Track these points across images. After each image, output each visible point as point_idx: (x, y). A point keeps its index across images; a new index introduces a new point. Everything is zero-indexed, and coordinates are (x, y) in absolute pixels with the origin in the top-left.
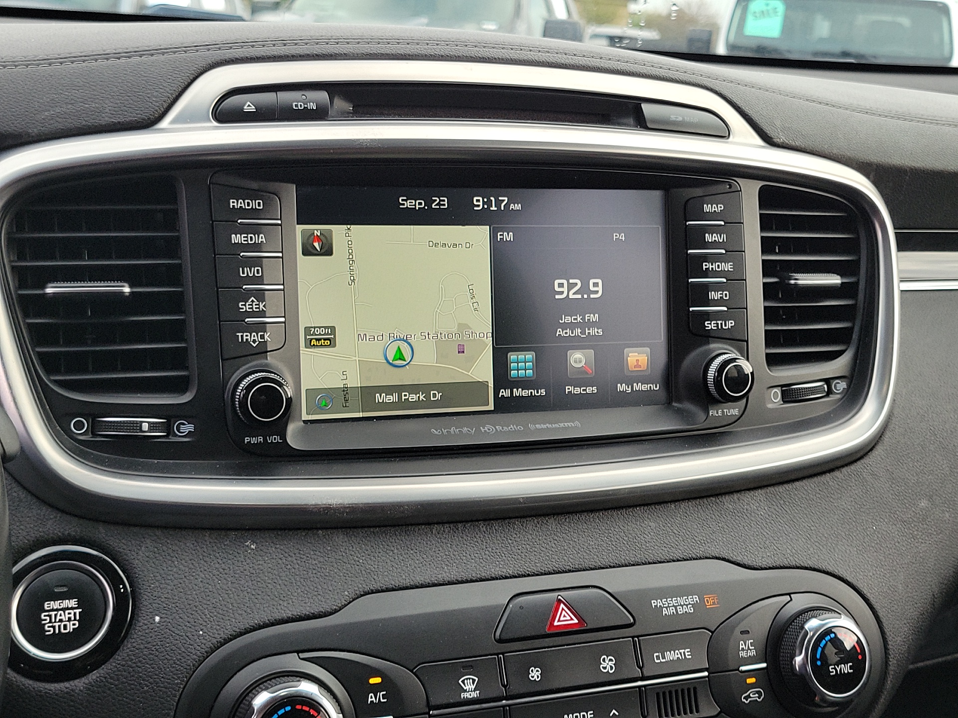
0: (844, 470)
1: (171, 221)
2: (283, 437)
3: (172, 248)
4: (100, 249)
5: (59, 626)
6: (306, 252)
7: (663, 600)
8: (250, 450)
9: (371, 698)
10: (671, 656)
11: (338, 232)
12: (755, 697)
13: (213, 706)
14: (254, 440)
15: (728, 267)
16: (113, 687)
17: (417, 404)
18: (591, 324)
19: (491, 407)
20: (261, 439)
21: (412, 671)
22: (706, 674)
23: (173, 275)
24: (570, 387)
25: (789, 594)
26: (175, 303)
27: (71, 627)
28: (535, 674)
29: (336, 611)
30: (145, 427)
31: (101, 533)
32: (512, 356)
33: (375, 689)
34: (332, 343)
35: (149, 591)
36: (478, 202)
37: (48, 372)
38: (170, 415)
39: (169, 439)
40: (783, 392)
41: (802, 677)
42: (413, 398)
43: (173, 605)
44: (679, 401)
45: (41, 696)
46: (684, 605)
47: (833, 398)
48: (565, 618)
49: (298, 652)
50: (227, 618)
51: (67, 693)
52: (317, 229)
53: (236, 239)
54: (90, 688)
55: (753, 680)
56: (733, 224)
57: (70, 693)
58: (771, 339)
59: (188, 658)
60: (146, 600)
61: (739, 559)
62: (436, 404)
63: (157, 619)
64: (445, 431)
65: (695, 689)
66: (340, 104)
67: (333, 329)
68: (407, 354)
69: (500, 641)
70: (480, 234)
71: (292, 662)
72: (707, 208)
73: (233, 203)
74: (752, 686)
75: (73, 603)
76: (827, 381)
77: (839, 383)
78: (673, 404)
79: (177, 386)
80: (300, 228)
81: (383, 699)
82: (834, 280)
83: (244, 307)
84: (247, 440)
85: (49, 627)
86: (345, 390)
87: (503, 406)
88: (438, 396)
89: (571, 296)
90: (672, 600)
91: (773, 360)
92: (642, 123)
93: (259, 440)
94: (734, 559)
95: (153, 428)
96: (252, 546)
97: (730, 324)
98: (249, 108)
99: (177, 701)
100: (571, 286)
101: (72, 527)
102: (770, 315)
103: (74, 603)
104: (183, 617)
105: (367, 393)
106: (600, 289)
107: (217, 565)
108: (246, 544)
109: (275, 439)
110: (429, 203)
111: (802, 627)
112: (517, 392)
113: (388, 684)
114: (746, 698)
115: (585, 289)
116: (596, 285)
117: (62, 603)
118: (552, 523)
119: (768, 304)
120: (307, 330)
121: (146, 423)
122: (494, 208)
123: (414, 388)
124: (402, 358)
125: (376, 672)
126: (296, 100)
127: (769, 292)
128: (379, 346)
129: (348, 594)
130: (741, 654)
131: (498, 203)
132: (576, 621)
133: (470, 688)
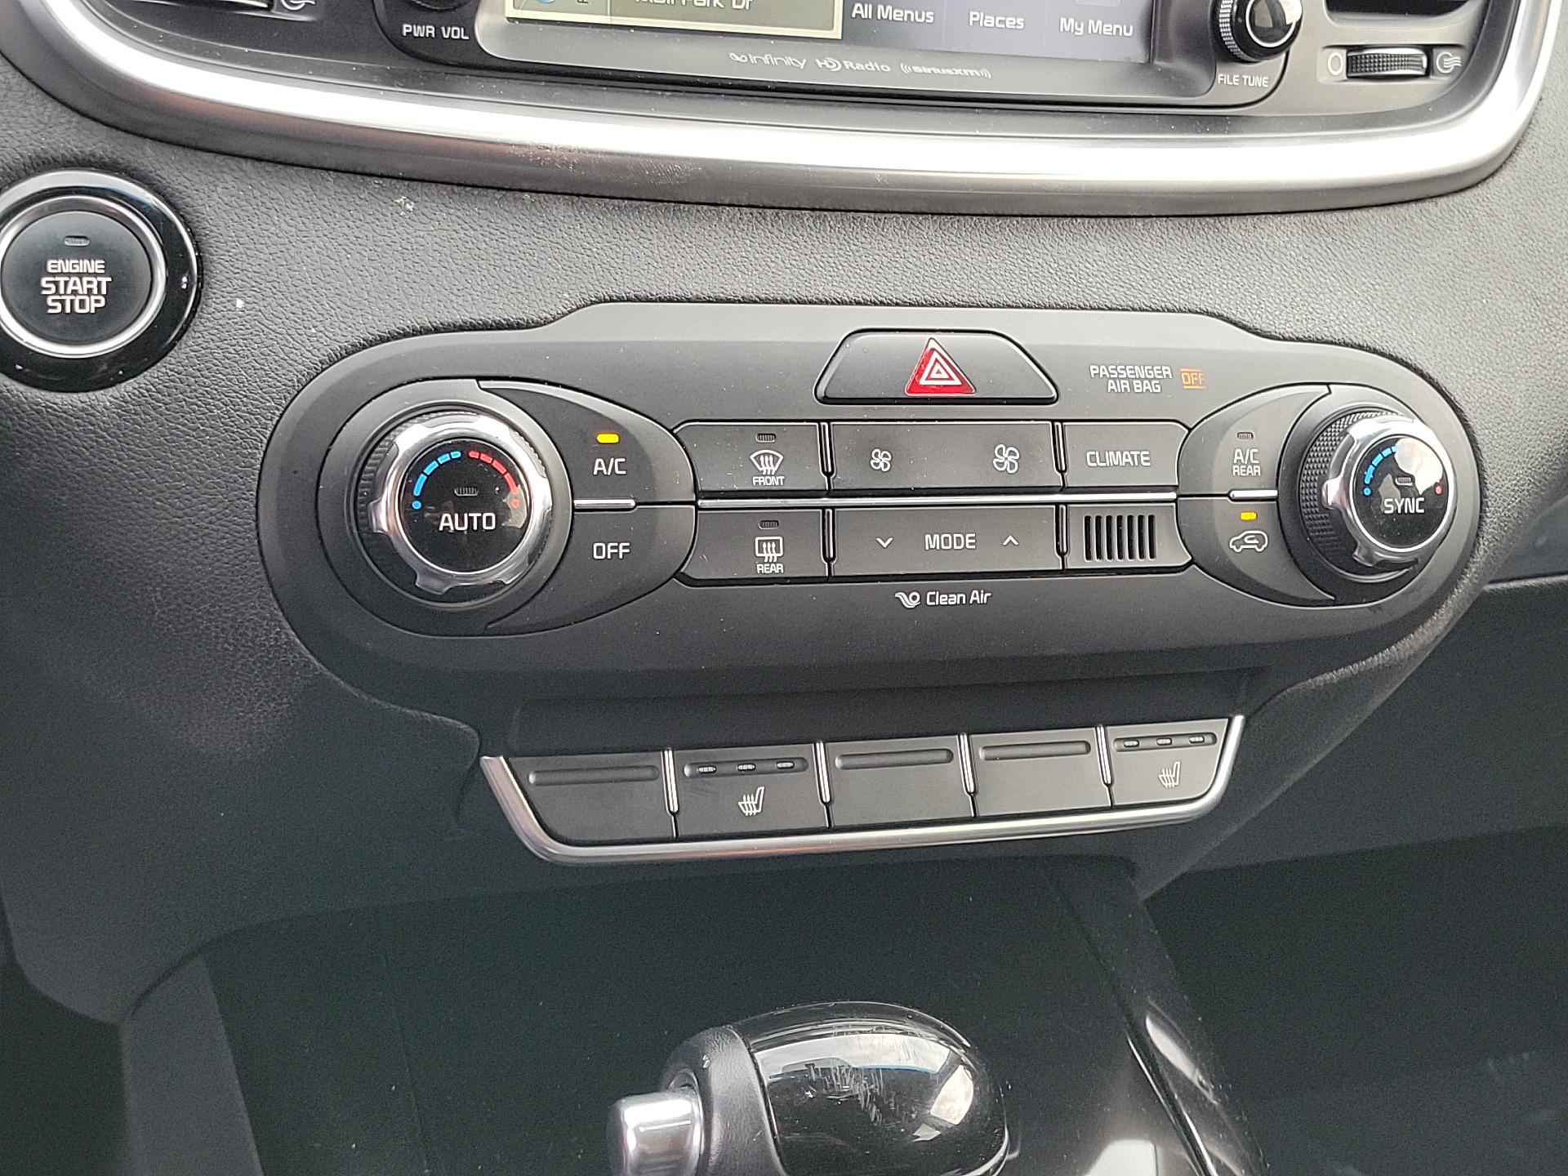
0: (1442, 201)
2: (470, 31)
5: (72, 302)
7: (1110, 367)
8: (409, 49)
9: (599, 465)
10: (1112, 458)
12: (1252, 544)
13: (328, 450)
14: (419, 31)
16: (160, 407)
17: (708, 13)
19: (836, 33)
20: (430, 30)
21: (671, 431)
22: (1172, 495)
24: (977, 14)
25: (1328, 384)
27: (91, 306)
29: (547, 322)
31: (147, 156)
33: (607, 451)
35: (228, 258)
39: (273, 14)
40: (1350, 62)
41: (1335, 516)
42: (701, 0)
43: (269, 285)
44: (1166, 56)
45: (38, 412)
46: (1145, 379)
47: (1433, 82)
48: (939, 375)
49: (479, 378)
50: (359, 313)
51: (83, 410)
54: (121, 405)
55: (1251, 515)
57: (87, 411)
59: (291, 369)
60: (220, 271)
61: (1246, 319)
62: (740, 16)
63: (240, 303)
64: (753, 59)
65: (1151, 518)
69: (826, 400)
71: (468, 391)
74: (1249, 524)
76: (1428, 49)
77: (1448, 56)
78: (1156, 62)
81: (619, 470)
84: (406, 28)
85: (54, 301)
87: (858, 33)
88: (746, 3)
90: (1125, 369)
93: (428, 32)
94: (1238, 318)
96: (408, 206)
99: (268, 436)
101: (99, 142)
103: (97, 267)
104: (283, 305)
107: (346, 230)
108: (398, 201)
109: (455, 33)
111: (1345, 433)
112: (884, 12)
113: (629, 444)
114: (1237, 543)
117: (78, 264)
118: (929, 225)
125: (611, 425)
129: (569, 298)
130: (1236, 469)
132: (957, 382)
133: (768, 471)
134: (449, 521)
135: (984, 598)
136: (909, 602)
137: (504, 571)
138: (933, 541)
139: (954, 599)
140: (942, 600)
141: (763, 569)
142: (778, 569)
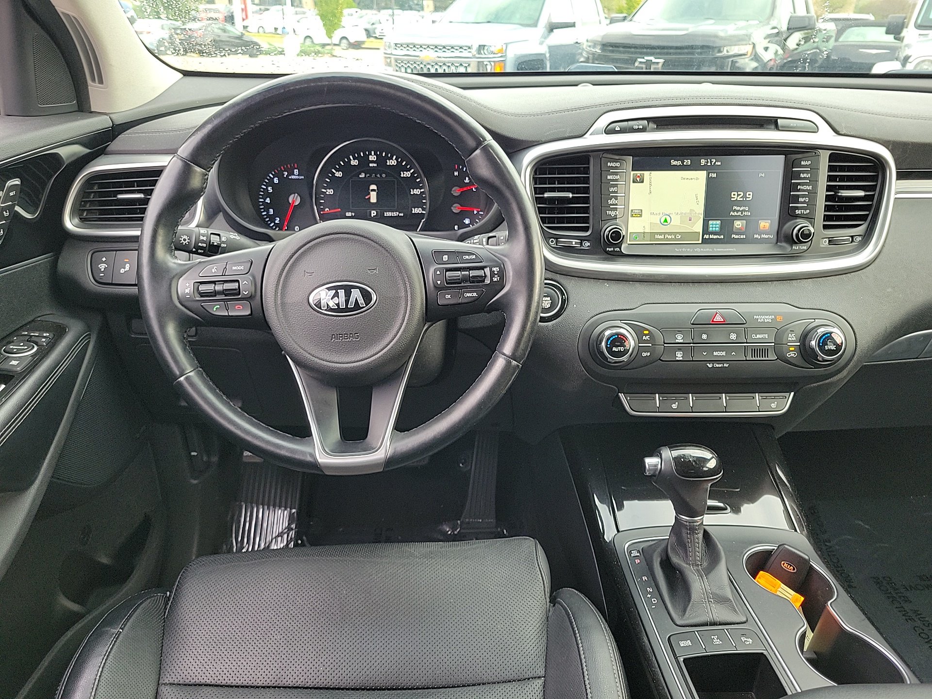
0: (852, 274)
1: (586, 170)
2: (620, 249)
3: (586, 180)
4: (561, 181)
5: (544, 306)
6: (634, 182)
7: (759, 316)
8: (609, 253)
9: (644, 338)
10: (758, 336)
11: (646, 174)
12: (793, 355)
13: (592, 334)
14: (610, 250)
15: (810, 188)
16: (560, 325)
17: (671, 240)
18: (745, 211)
19: (700, 242)
20: (612, 249)
21: (659, 331)
22: (773, 344)
23: (586, 190)
24: (734, 235)
25: (814, 319)
26: (586, 200)
27: (547, 307)
28: (704, 336)
29: (634, 309)
30: (574, 243)
31: (558, 277)
32: (711, 222)
33: (646, 335)
34: (641, 216)
35: (573, 297)
36: (703, 162)
37: (543, 223)
38: (582, 240)
39: (581, 248)
40: (829, 240)
41: (813, 349)
42: (670, 237)
43: (580, 302)
44: (781, 242)
46: (768, 319)
47: (853, 243)
48: (718, 318)
49: (621, 320)
50: (597, 308)
52: (639, 173)
53: (609, 177)
54: (553, 325)
55: (793, 349)
56: (814, 169)
57: (547, 326)
58: (827, 218)
59: (584, 319)
60: (571, 300)
61: (794, 305)
62: (678, 240)
63: (575, 305)
64: (680, 250)
65: (768, 349)
66: (652, 125)
67: (641, 210)
68: (669, 220)
69: (693, 324)
70: (703, 174)
71: (618, 323)
72: (803, 163)
73: (609, 164)
74: (792, 351)
75: (549, 299)
76: (852, 237)
77: (857, 238)
78: (778, 243)
79: (586, 229)
80: (632, 173)
81: (649, 338)
82: (861, 193)
83: (610, 202)
84: (608, 249)
86: (644, 233)
87: (705, 242)
88: (680, 237)
89: (738, 199)
90: (763, 317)
91: (825, 227)
92: (777, 127)
94: (793, 304)
95: (576, 243)
97: (808, 211)
98: (617, 129)
100: (738, 195)
101: (551, 275)
102: (828, 208)
104: (583, 306)
105: (653, 234)
106: (751, 196)
108: (606, 284)
109: (618, 249)
110: (683, 162)
111: (816, 331)
112: (712, 236)
113: (650, 334)
114: (789, 355)
115: (745, 196)
116: (749, 195)
117: (545, 298)
118: (718, 285)
119: (827, 203)
120: (632, 210)
121: (574, 241)
122: (709, 164)
123: (670, 233)
124: (667, 222)
125: (647, 330)
126: (635, 125)
127: (828, 198)
128: (659, 217)
129: (639, 304)
130: (789, 339)
131: (711, 162)
132: (722, 320)
133: (679, 338)
134: (614, 349)
135: (727, 365)
136: (710, 366)
137: (625, 358)
138: (715, 354)
139: (720, 366)
140: (717, 366)
141: (677, 359)
142: (681, 359)
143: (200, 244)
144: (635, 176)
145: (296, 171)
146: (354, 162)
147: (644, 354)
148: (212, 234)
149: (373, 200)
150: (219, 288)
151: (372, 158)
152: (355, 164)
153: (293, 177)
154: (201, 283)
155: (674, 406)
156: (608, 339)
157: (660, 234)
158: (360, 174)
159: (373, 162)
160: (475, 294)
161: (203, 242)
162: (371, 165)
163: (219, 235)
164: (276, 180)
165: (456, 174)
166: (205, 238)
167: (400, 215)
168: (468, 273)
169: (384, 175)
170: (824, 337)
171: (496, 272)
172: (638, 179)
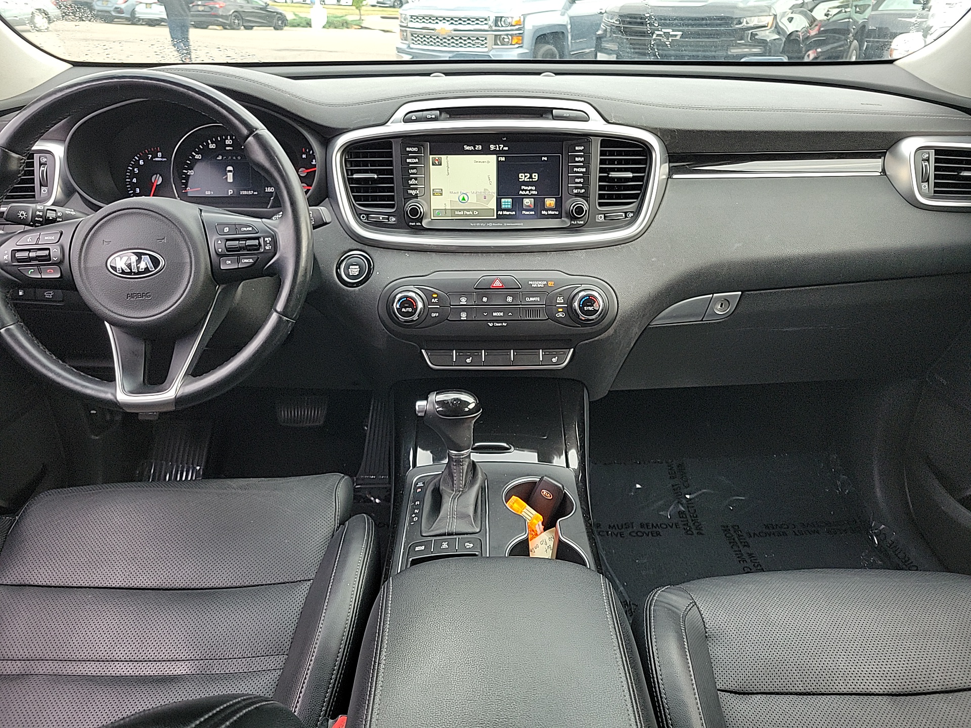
1: (390, 155)
2: (421, 223)
3: (390, 163)
5: (354, 273)
6: (433, 165)
7: (533, 282)
8: (411, 227)
9: (433, 300)
10: (531, 299)
11: (443, 157)
12: (561, 315)
13: (388, 298)
15: (584, 170)
16: (366, 290)
17: (470, 215)
18: (532, 190)
19: (495, 217)
20: (414, 224)
21: (446, 294)
22: (544, 306)
23: (391, 172)
24: (524, 212)
25: (580, 284)
26: (391, 181)
27: (356, 274)
28: (485, 299)
29: (428, 275)
30: (381, 218)
31: (366, 248)
32: (503, 200)
33: (435, 298)
34: (441, 194)
35: (378, 266)
36: (492, 147)
37: (356, 201)
38: (389, 214)
39: (388, 222)
40: (605, 216)
41: (574, 310)
42: (468, 213)
43: (383, 270)
45: (347, 291)
46: (540, 284)
47: (627, 219)
48: (498, 284)
49: (413, 285)
50: (396, 274)
52: (437, 157)
53: (408, 160)
54: (360, 290)
55: (561, 310)
56: (587, 155)
57: (354, 291)
58: (601, 197)
59: (385, 284)
60: (376, 268)
62: (476, 216)
63: (379, 273)
64: (475, 224)
65: (540, 310)
66: (443, 115)
67: (442, 190)
68: (466, 198)
69: (476, 288)
70: (493, 158)
71: (410, 288)
72: (577, 148)
73: (408, 149)
74: (561, 312)
75: (357, 267)
76: (625, 213)
77: (630, 214)
78: (562, 219)
79: (392, 206)
80: (431, 156)
81: (437, 301)
82: (630, 175)
83: (410, 182)
84: (410, 224)
85: (351, 273)
86: (445, 209)
87: (499, 217)
88: (477, 213)
89: (526, 180)
90: (536, 282)
91: (601, 204)
92: (553, 117)
94: (565, 272)
95: (383, 218)
96: (408, 255)
97: (583, 191)
98: (414, 118)
99: (380, 295)
100: (525, 176)
101: (359, 246)
102: (601, 188)
104: (385, 273)
105: (453, 211)
106: (537, 177)
107: (397, 260)
108: (405, 254)
109: (418, 224)
110: (475, 147)
111: (579, 294)
112: (505, 213)
113: (438, 297)
114: (558, 315)
115: (531, 177)
116: (535, 176)
117: (355, 267)
119: (601, 184)
120: (433, 190)
121: (381, 217)
122: (498, 149)
123: (468, 210)
124: (465, 200)
125: (435, 293)
126: (429, 115)
127: (601, 179)
128: (457, 196)
129: (432, 271)
130: (558, 301)
131: (499, 147)
132: (501, 285)
133: (463, 301)
134: (403, 310)
135: (505, 325)
136: (491, 325)
137: (415, 317)
138: (494, 314)
139: (500, 325)
140: (497, 325)
141: (462, 318)
142: (465, 318)
143: (36, 219)
144: (434, 159)
145: (159, 154)
146: (212, 146)
147: (434, 315)
148: (48, 209)
149: (230, 179)
150: (32, 254)
151: (228, 142)
152: (212, 147)
153: (156, 159)
154: (18, 251)
155: (468, 361)
156: (399, 301)
157: (460, 210)
158: (218, 156)
159: (229, 146)
160: (251, 261)
161: (39, 216)
162: (227, 148)
163: (55, 210)
164: (141, 162)
165: (304, 156)
166: (41, 214)
167: (255, 193)
168: (244, 242)
169: (239, 158)
170: (584, 300)
171: (268, 242)
172: (437, 162)
